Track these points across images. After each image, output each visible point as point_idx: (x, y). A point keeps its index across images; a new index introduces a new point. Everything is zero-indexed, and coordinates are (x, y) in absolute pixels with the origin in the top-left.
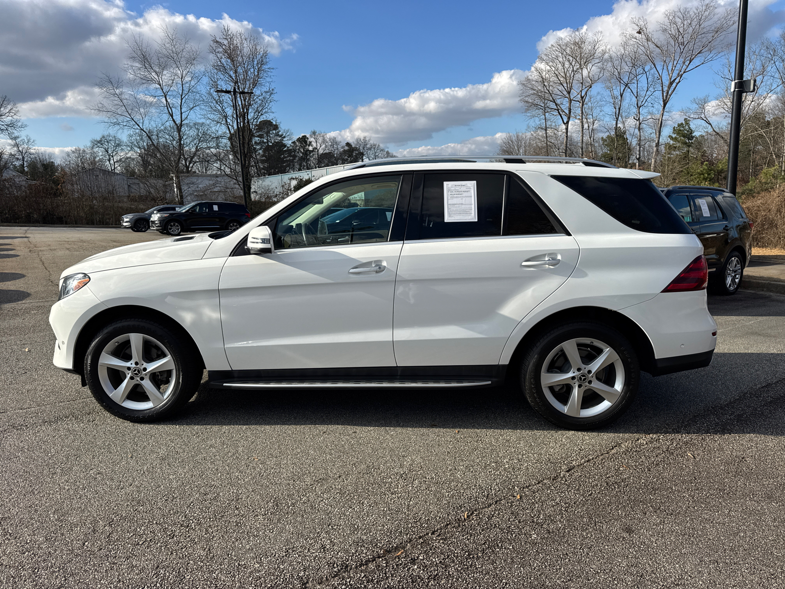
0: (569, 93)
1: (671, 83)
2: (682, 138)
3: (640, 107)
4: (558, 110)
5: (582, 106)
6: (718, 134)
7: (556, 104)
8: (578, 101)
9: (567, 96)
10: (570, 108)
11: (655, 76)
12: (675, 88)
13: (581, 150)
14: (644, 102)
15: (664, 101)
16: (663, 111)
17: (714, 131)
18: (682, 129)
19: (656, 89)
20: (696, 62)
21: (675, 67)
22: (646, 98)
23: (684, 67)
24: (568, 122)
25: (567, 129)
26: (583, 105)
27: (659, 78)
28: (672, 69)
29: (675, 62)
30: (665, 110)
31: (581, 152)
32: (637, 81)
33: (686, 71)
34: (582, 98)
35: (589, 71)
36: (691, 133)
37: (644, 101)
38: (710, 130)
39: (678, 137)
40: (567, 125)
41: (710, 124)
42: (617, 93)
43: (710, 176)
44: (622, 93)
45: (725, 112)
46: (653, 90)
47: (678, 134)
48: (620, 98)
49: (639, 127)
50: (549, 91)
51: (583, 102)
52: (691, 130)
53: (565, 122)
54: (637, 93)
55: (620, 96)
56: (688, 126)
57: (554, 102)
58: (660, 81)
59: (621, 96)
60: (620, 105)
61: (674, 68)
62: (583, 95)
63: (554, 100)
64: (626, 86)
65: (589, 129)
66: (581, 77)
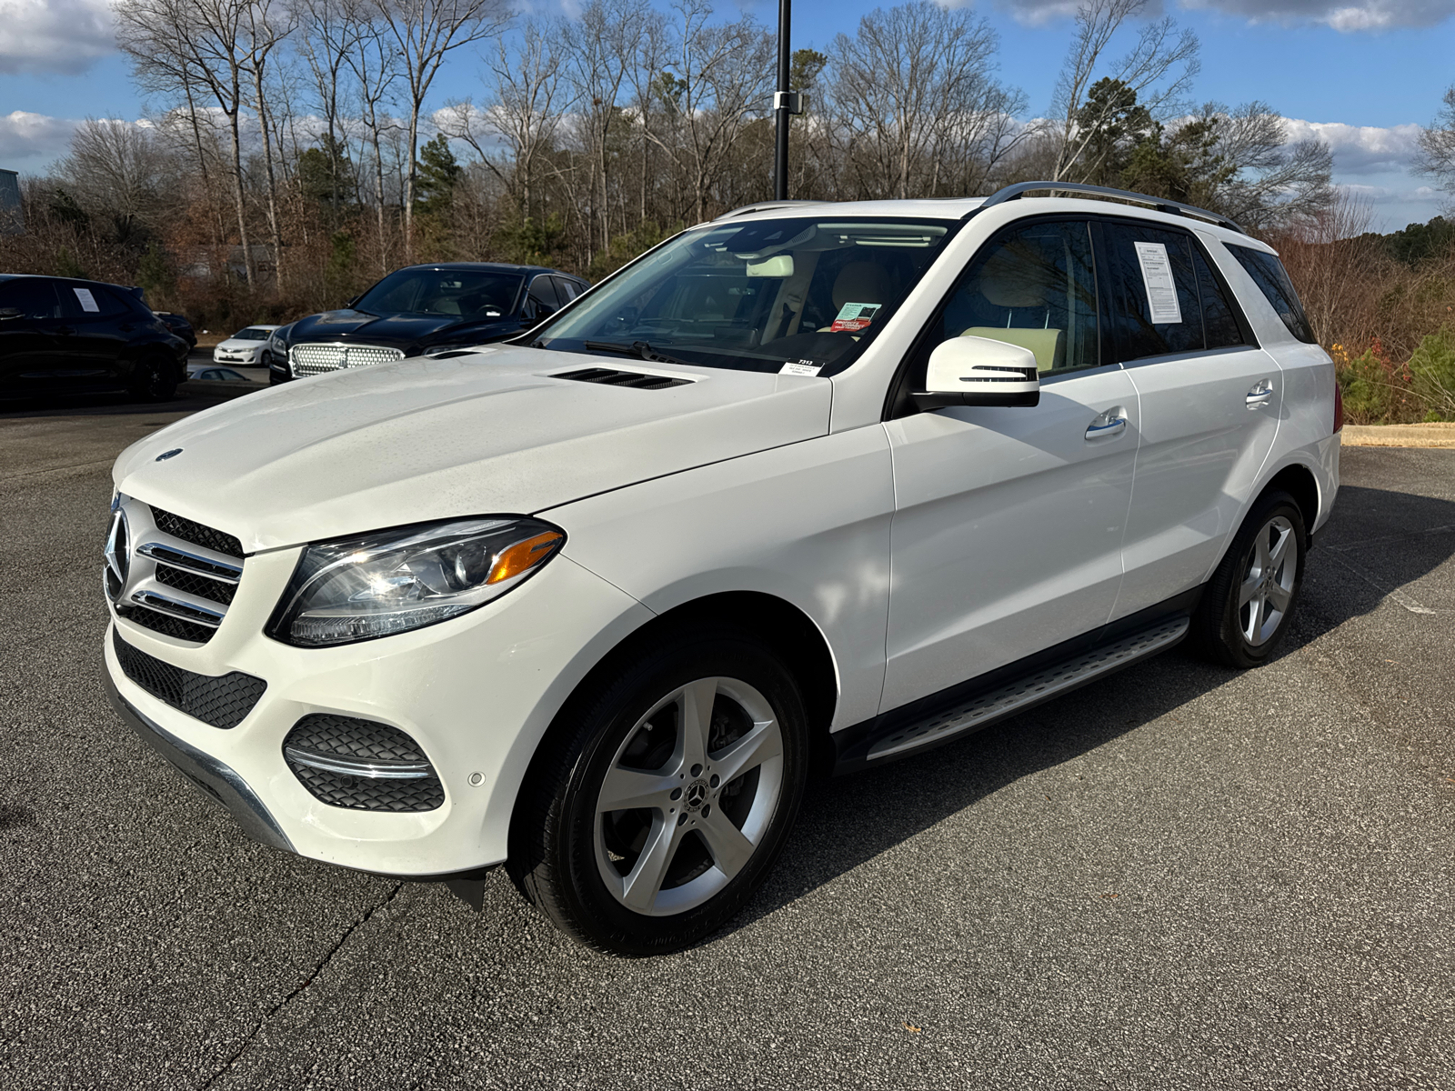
0: (230, 50)
1: (423, 66)
2: (439, 169)
3: (374, 100)
4: (211, 82)
5: (260, 82)
6: (493, 168)
7: (207, 70)
8: (249, 70)
9: (226, 55)
10: (236, 82)
11: (394, 46)
12: (432, 76)
13: (267, 173)
14: (378, 93)
15: (416, 96)
16: (416, 115)
17: (487, 162)
18: (435, 152)
19: (395, 72)
20: (461, 34)
21: (427, 36)
22: (381, 86)
23: (442, 40)
24: (234, 112)
25: (235, 125)
26: (260, 79)
27: (401, 49)
28: (422, 39)
29: (427, 28)
30: (420, 115)
31: (268, 177)
32: (362, 51)
33: (447, 47)
34: (257, 64)
35: (264, 11)
36: (452, 162)
37: (379, 91)
38: (478, 159)
39: (431, 165)
40: (233, 116)
41: (478, 149)
42: (325, 68)
43: (538, 243)
44: (334, 67)
45: (498, 130)
46: (391, 73)
47: (431, 160)
48: (331, 78)
49: (376, 139)
50: (187, 38)
51: (260, 74)
52: (450, 155)
53: (229, 109)
54: (365, 72)
55: (330, 75)
56: (446, 149)
57: (202, 65)
58: (405, 57)
59: (334, 74)
60: (334, 92)
61: (425, 38)
62: (257, 60)
63: (200, 60)
64: (341, 55)
65: (275, 131)
66: (250, 21)
